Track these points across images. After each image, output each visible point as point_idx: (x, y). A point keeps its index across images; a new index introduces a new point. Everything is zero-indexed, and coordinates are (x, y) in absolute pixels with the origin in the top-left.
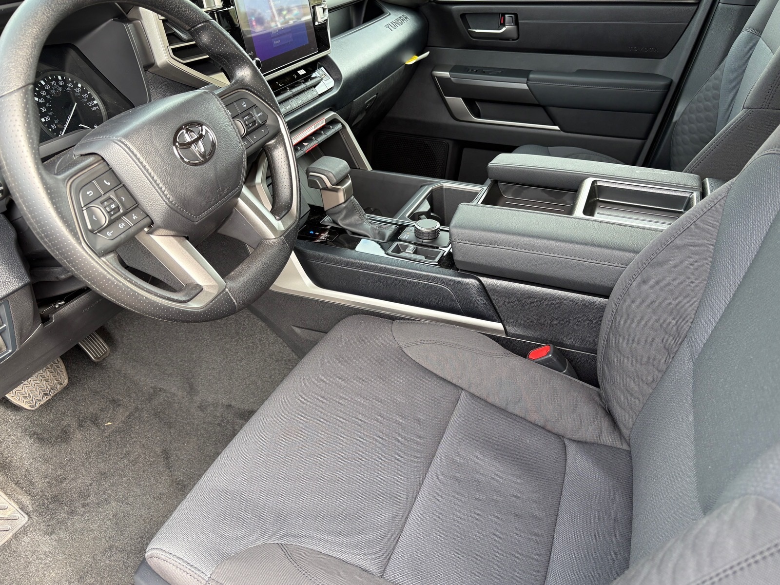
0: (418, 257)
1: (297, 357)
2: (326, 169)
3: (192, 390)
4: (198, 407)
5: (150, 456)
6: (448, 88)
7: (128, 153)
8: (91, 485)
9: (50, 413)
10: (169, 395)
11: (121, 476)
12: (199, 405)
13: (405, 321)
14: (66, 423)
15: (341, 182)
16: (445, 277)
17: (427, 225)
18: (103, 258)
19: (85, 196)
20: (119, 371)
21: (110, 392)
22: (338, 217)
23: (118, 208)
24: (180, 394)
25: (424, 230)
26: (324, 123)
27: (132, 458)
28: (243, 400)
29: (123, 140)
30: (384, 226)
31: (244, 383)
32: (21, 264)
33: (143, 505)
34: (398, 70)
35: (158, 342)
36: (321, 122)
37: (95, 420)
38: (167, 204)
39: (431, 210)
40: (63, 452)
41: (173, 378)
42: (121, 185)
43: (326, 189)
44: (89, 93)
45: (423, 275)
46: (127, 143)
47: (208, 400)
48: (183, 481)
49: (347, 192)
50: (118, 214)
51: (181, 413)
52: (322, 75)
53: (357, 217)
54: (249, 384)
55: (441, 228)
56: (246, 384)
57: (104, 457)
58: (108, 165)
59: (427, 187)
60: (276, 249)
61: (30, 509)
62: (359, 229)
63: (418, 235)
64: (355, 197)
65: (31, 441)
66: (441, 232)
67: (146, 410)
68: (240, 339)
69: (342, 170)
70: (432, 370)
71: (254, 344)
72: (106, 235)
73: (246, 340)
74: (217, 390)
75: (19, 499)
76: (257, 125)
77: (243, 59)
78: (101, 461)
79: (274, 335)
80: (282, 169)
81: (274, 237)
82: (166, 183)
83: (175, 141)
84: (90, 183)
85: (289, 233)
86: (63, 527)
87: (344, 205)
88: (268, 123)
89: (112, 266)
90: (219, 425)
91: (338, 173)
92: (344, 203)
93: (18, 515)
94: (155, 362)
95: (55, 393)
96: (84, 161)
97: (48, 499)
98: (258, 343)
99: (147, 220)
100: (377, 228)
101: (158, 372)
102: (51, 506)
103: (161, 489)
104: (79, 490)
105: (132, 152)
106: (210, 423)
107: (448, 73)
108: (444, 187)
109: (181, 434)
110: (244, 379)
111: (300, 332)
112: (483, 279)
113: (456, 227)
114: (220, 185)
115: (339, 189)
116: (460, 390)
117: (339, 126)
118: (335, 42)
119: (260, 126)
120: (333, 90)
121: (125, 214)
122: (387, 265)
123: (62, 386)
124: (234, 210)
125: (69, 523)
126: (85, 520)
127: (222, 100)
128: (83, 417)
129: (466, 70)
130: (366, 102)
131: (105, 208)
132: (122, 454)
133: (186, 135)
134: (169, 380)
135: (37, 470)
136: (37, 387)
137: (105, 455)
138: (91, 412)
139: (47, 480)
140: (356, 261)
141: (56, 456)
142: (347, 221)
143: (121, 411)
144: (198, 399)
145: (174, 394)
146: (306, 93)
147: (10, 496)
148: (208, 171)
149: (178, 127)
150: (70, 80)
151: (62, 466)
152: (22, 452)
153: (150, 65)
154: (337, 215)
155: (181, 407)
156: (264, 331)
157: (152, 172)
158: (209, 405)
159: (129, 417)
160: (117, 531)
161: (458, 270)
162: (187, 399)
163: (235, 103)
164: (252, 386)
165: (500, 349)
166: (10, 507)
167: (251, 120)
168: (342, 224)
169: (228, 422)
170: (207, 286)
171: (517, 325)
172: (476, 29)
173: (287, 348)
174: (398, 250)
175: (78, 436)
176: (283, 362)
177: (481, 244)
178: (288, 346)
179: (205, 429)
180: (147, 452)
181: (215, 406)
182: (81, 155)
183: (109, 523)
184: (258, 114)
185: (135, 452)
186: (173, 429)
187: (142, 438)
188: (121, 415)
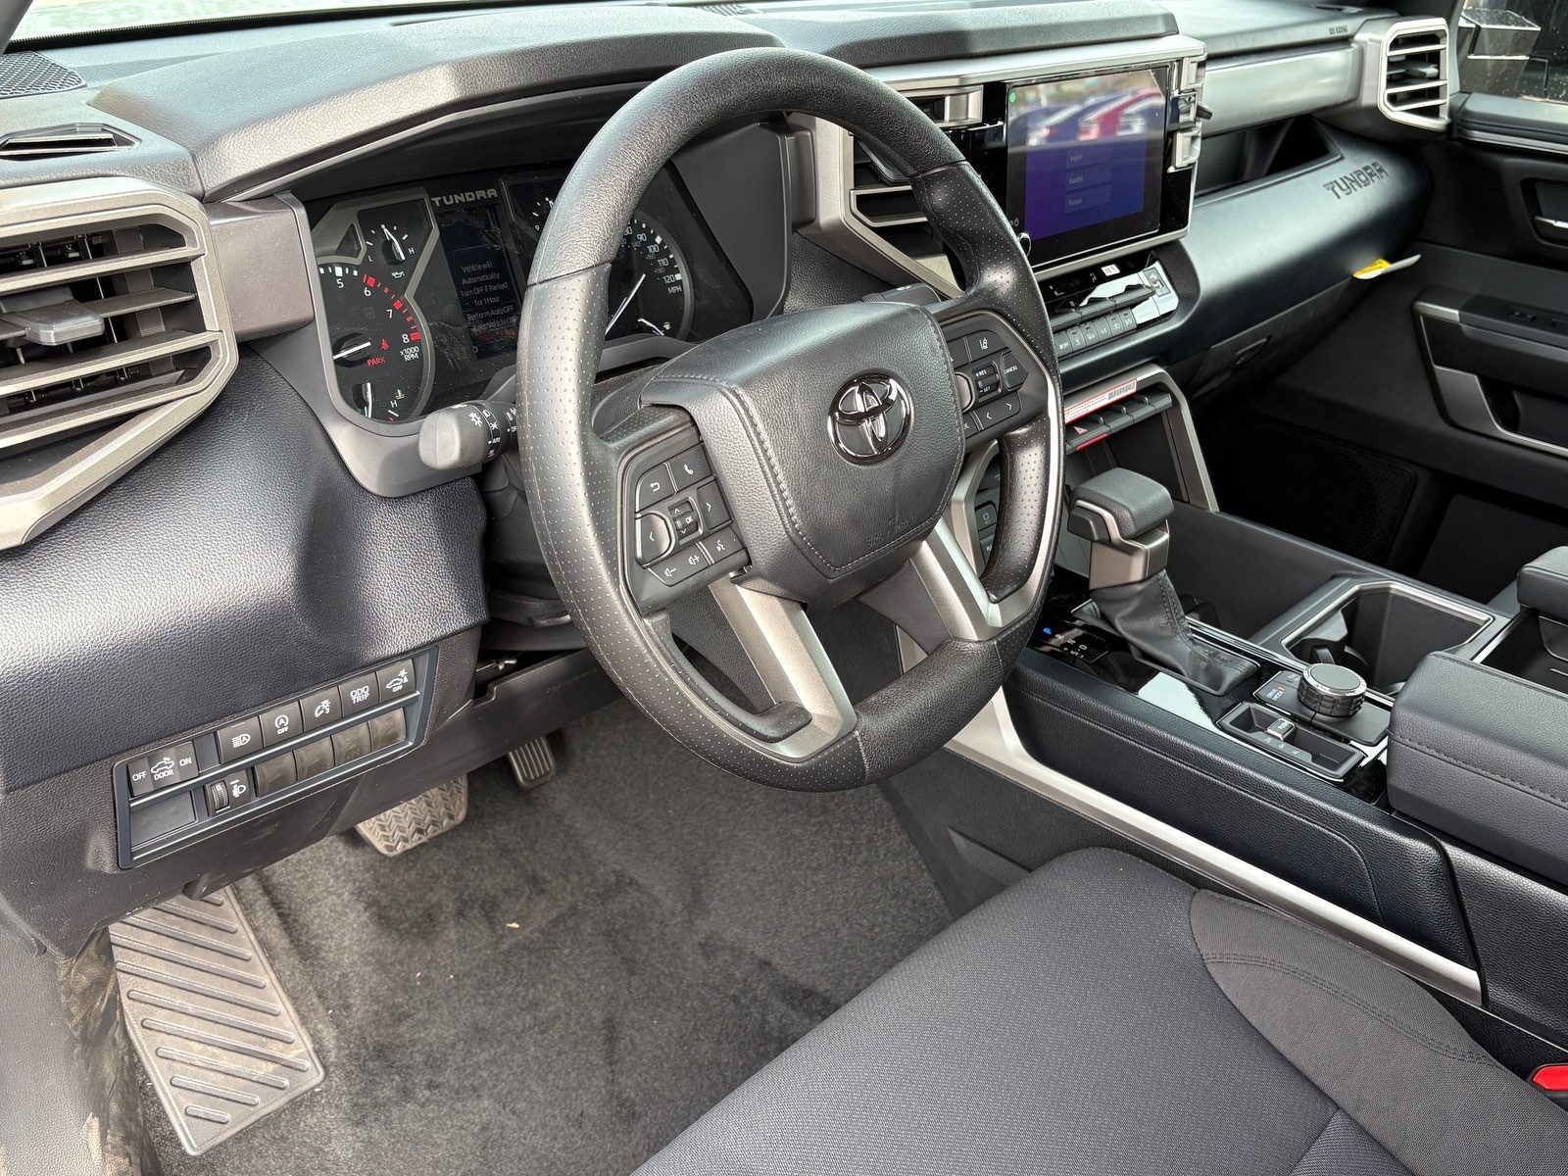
0: (1296, 752)
1: (942, 902)
2: (1118, 499)
3: (695, 903)
4: (700, 944)
5: (578, 1023)
6: (1447, 345)
7: (741, 419)
8: (453, 1046)
9: (411, 869)
10: (645, 899)
11: (513, 1046)
12: (703, 941)
13: (1227, 898)
14: (435, 899)
15: (1144, 535)
16: (1355, 819)
17: (1333, 680)
18: (646, 621)
19: (646, 491)
20: (559, 819)
21: (531, 858)
22: (1118, 611)
23: (696, 524)
24: (669, 903)
25: (1325, 690)
26: (1134, 390)
27: (542, 1014)
28: (797, 961)
29: (740, 392)
30: (1225, 654)
31: (811, 922)
32: (479, 582)
33: (544, 1125)
34: (1332, 288)
35: (655, 779)
36: (1127, 387)
37: (490, 910)
38: (787, 532)
39: (1347, 640)
40: (416, 958)
41: (664, 864)
42: (712, 478)
43: (1108, 542)
44: (671, 256)
45: (1299, 800)
46: (747, 399)
47: (724, 936)
48: (633, 1104)
49: (1153, 559)
50: (694, 536)
51: (662, 947)
52: (1155, 283)
53: (1163, 621)
54: (821, 929)
55: (1368, 694)
56: (813, 926)
57: (489, 994)
58: (699, 434)
59: (1348, 580)
60: (976, 665)
61: (333, 1059)
62: (1161, 648)
63: (1307, 698)
64: (1169, 574)
65: (365, 917)
66: (1365, 705)
67: (591, 918)
68: (827, 822)
69: (1154, 508)
70: (1269, 1037)
71: (854, 843)
72: (662, 575)
73: (840, 829)
74: (749, 921)
75: (319, 1031)
76: (1000, 390)
77: (1007, 247)
78: (481, 1000)
79: (902, 836)
80: (1029, 493)
81: (976, 639)
82: (796, 492)
83: (834, 407)
84: (660, 467)
85: (1009, 637)
86: (382, 1117)
87: (1139, 587)
88: (1023, 389)
89: (658, 639)
90: (734, 999)
91: (1143, 514)
92: (1141, 582)
93: (308, 1064)
94: (637, 820)
95: (436, 834)
96: (658, 419)
97: (367, 1049)
98: (864, 842)
99: (741, 557)
100: (1206, 656)
101: (638, 844)
102: (370, 1065)
103: (586, 1105)
104: (428, 1048)
105: (751, 418)
106: (715, 988)
107: (1456, 312)
108: (1392, 592)
109: (651, 993)
110: (812, 914)
111: (964, 846)
112: (1454, 853)
113: (1412, 707)
114: (897, 512)
115: (1136, 549)
116: (1331, 1109)
117: (1166, 401)
118: (1200, 212)
119: (1006, 394)
120: (1173, 319)
121: (702, 538)
122: (1213, 752)
123: (452, 822)
124: (907, 564)
125: (395, 1113)
126: (426, 1117)
127: (942, 327)
128: (470, 895)
129: (1504, 310)
130: (1240, 352)
131: (675, 520)
132: (524, 999)
133: (858, 397)
134: (654, 867)
135: (363, 981)
136: (409, 812)
137: (493, 992)
138: (486, 889)
139: (375, 1007)
140: (1140, 724)
141: (401, 963)
142: (1137, 625)
143: (543, 905)
144: (703, 926)
145: (656, 901)
146: (1109, 318)
147: (304, 1020)
148: (882, 477)
149: (847, 377)
150: (644, 226)
151: (407, 987)
152: (344, 934)
153: (805, 219)
154: (1118, 606)
155: (665, 935)
156: (883, 820)
157: (777, 464)
158: (723, 948)
159: (555, 922)
160: (482, 1164)
161: (1391, 810)
162: (679, 919)
163: (965, 339)
164: (826, 935)
165: (1457, 1037)
166: (298, 1041)
167: (991, 380)
168: (1122, 628)
169: (755, 998)
170: (819, 715)
171: (1519, 988)
172: (1556, 220)
173: (926, 874)
174: (1246, 723)
175: (452, 934)
176: (909, 903)
177: (1468, 766)
178: (929, 869)
179: (702, 1001)
180: (574, 1012)
181: (737, 953)
182: (653, 405)
183: (470, 1140)
184: (1007, 367)
185: (550, 1004)
186: (637, 977)
187: (572, 979)
188: (542, 914)
